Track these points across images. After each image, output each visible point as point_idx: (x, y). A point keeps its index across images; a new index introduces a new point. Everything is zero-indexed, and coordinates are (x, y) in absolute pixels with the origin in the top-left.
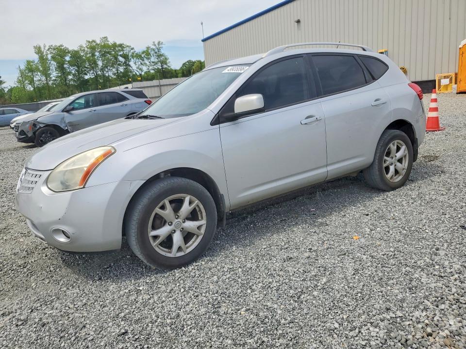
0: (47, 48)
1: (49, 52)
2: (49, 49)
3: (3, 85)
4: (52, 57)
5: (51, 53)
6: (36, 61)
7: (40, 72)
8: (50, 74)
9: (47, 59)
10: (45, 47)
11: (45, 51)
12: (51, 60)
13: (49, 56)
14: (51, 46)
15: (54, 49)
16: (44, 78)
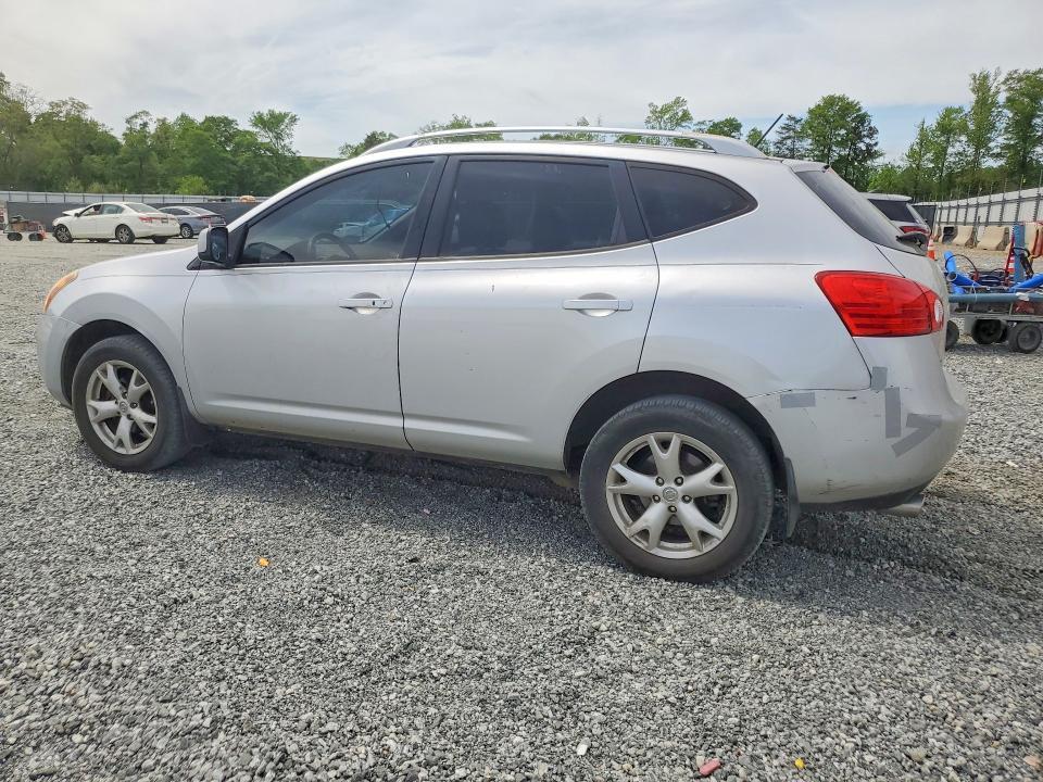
0: (1001, 78)
1: (1003, 87)
2: (1007, 80)
3: (877, 160)
4: (1009, 100)
5: (1011, 89)
6: (967, 109)
7: (968, 135)
8: (990, 140)
9: (994, 104)
10: (996, 75)
11: (995, 84)
12: (1004, 107)
13: (1002, 98)
14: (1016, 72)
15: (1020, 80)
16: (971, 150)
